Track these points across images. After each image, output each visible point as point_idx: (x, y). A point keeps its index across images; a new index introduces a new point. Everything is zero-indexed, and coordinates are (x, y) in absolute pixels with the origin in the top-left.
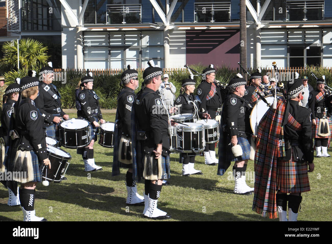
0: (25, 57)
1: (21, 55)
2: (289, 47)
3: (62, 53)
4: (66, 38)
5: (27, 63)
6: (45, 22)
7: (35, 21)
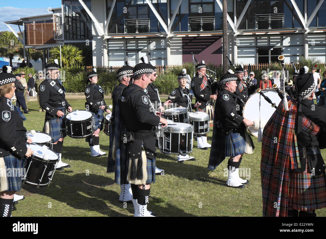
0: (66, 58)
1: (63, 57)
2: (258, 49)
3: (93, 55)
4: (95, 44)
5: (67, 62)
6: (82, 33)
7: (75, 33)
